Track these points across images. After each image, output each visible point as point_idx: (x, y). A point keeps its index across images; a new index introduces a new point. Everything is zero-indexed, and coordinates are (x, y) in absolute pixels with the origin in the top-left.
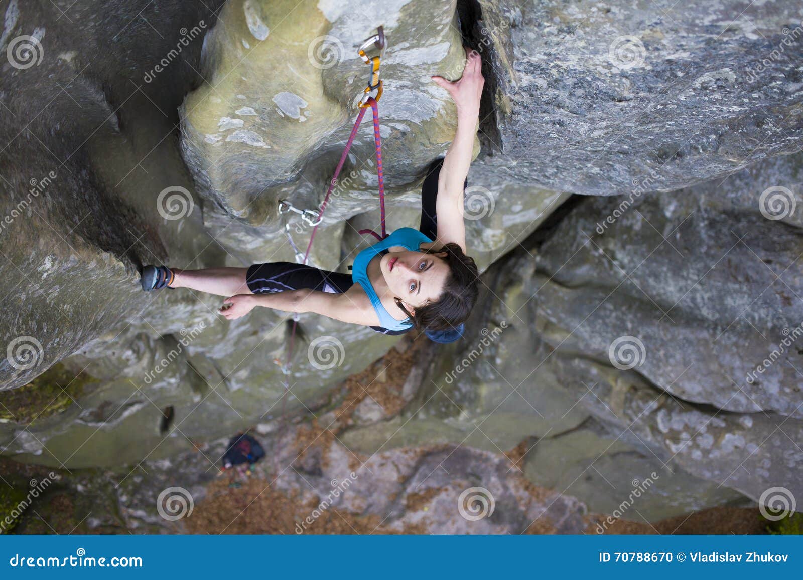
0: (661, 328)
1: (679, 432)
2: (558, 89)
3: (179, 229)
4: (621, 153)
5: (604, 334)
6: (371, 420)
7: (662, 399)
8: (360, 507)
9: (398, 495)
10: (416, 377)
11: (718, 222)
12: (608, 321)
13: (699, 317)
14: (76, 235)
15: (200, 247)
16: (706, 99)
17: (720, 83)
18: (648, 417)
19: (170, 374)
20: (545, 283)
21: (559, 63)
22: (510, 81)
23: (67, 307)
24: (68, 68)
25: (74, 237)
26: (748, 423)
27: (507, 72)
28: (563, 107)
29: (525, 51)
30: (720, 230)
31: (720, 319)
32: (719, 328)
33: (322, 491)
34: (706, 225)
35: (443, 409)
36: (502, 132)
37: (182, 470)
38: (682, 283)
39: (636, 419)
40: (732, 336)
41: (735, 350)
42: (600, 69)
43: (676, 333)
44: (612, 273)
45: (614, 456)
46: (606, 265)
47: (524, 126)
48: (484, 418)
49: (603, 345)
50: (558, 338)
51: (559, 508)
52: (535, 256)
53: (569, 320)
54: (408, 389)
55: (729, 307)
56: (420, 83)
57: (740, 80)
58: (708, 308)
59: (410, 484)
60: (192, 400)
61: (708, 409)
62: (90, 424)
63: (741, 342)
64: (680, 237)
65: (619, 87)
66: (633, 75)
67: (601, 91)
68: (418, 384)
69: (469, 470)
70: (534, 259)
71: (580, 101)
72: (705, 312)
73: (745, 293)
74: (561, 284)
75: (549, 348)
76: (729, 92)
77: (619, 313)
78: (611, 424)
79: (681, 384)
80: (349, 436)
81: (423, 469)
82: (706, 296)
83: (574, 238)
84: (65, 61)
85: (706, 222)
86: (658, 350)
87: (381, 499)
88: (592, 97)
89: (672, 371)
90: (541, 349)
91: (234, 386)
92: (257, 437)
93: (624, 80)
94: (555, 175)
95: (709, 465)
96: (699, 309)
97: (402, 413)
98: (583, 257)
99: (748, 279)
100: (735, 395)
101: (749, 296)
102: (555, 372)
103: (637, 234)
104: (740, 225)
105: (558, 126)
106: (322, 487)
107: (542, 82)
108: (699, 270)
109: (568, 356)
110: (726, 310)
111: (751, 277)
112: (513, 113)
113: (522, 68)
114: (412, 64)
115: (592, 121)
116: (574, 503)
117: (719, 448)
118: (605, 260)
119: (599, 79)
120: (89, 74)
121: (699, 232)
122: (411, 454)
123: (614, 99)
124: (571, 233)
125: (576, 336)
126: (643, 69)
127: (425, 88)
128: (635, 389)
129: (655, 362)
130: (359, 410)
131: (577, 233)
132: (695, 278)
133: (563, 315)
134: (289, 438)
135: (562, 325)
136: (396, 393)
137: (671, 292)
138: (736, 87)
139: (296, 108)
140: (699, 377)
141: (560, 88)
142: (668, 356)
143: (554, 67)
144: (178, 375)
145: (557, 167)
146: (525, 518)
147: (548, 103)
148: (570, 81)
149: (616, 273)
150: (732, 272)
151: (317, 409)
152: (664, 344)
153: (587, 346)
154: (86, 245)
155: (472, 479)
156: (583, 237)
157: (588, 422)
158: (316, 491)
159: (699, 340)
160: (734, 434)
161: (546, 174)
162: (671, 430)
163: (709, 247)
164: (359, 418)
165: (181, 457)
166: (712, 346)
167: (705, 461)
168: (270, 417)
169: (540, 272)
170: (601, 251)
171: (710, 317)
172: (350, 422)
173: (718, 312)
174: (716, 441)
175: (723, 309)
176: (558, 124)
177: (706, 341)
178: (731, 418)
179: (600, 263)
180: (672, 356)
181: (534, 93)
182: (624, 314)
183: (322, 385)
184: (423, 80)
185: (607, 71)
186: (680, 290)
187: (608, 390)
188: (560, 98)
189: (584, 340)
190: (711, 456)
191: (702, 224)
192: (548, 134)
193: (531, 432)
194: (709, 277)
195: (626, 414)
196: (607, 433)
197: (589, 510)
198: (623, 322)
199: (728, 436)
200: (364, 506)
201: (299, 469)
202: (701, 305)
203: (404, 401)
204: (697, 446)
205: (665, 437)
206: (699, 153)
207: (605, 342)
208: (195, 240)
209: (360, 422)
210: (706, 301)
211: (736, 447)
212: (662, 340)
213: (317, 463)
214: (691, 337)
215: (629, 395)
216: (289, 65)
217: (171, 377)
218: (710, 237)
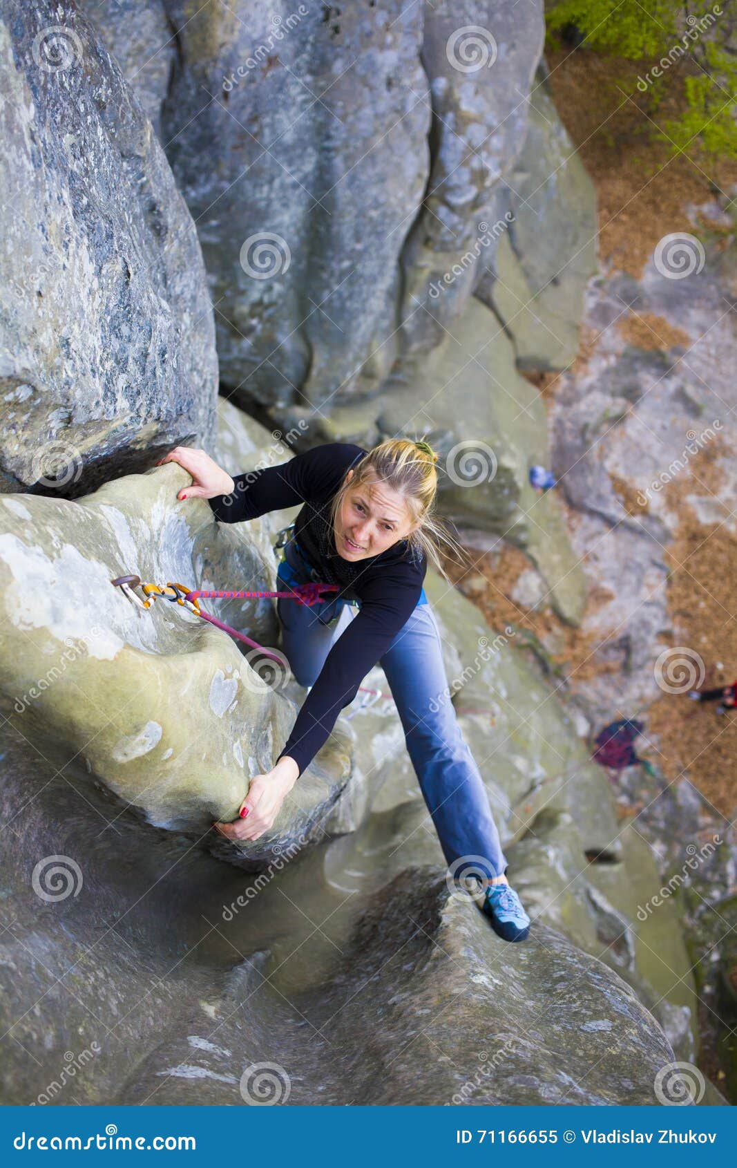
0: (341, 220)
1: (473, 172)
2: (127, 359)
3: (357, 874)
4: (166, 283)
5: (364, 295)
6: (540, 587)
7: (433, 202)
8: (659, 577)
9: (631, 529)
10: (470, 538)
11: (186, 174)
12: (346, 294)
13: (317, 174)
14: (432, 957)
15: (372, 846)
16: (96, 171)
17: (78, 154)
18: (460, 215)
19: (543, 859)
20: (312, 388)
21: (98, 359)
22: (126, 425)
23: (522, 956)
24: (223, 1008)
25: (436, 959)
26: (441, 83)
27: (114, 431)
28: (146, 349)
29: (94, 403)
30: (196, 168)
31: (315, 145)
32: (326, 144)
33: (648, 632)
34: (194, 189)
35: (506, 492)
36: (176, 437)
37: (662, 825)
38: (276, 205)
39: (467, 232)
40: (334, 125)
41: (351, 118)
42: (96, 305)
43: (344, 200)
44: (280, 302)
45: (518, 254)
46: (271, 311)
47: (171, 402)
48: (506, 436)
49: (379, 294)
50: (382, 357)
51: (603, 314)
52: (278, 410)
53: (355, 347)
54: (489, 545)
55: (296, 136)
56: (151, 541)
57: (70, 128)
58: (303, 164)
59: (613, 517)
60: (570, 825)
61: (435, 139)
62: (633, 954)
63: (339, 111)
64: (215, 218)
65: (112, 278)
66: (97, 261)
67: (121, 302)
68: (479, 533)
69: (578, 442)
70: (283, 410)
71: (136, 328)
72: (309, 166)
73: (273, 119)
74: (308, 366)
75: (396, 367)
76: (85, 141)
77: (333, 281)
78: (480, 264)
79: (410, 181)
80: (568, 611)
81: (591, 503)
82: (286, 169)
83: (243, 361)
84: (216, 1012)
85: (189, 189)
86: (371, 219)
87: (642, 551)
88: (129, 312)
89: (395, 196)
90: (400, 377)
91: (539, 772)
92: (596, 734)
93: (104, 272)
94: (200, 373)
95: (509, 124)
96: (306, 177)
97: (522, 546)
98: (268, 345)
99: (254, 119)
100: (410, 107)
101: (276, 112)
102: (425, 352)
103: (223, 278)
104: (184, 142)
105: (166, 356)
106: (643, 633)
107: (121, 381)
108: (255, 186)
109: (403, 340)
110: (301, 140)
111: (251, 114)
112: (158, 420)
113: (111, 408)
114: (135, 550)
115: (154, 311)
116: (592, 294)
117: (482, 115)
118: (266, 314)
119: (107, 306)
120: (220, 985)
121: (204, 196)
122: (574, 522)
123: (127, 283)
124: (238, 367)
125: (374, 334)
126: (88, 247)
127: (155, 533)
128: (427, 241)
129: (387, 221)
130: (531, 605)
131: (237, 359)
132: (266, 189)
133: (350, 356)
134: (588, 691)
135: (363, 354)
136: (497, 560)
137: (291, 217)
138: (79, 132)
139: (226, 685)
140: (395, 159)
141: (125, 355)
142: (377, 205)
143: (103, 366)
144: (543, 849)
145: (192, 370)
146: (625, 355)
147: (144, 371)
148: (116, 344)
149: (280, 295)
150: (248, 142)
151: (542, 662)
152: (362, 213)
153: (383, 316)
154: (442, 943)
155: (588, 436)
156: (240, 350)
157: (482, 295)
158: (651, 640)
159: (348, 168)
160: (460, 99)
161: (201, 385)
162: (472, 182)
163: (222, 178)
164: (542, 603)
165: (645, 830)
166: (351, 150)
167: (503, 131)
168: (566, 721)
169: (298, 398)
170: (254, 322)
171: (313, 159)
172: (548, 613)
173: (305, 149)
174: (475, 120)
175: (300, 143)
176: (163, 355)
177: (347, 158)
178: (440, 107)
179: (270, 320)
180: (376, 200)
181: (135, 390)
182: (332, 274)
183: (509, 659)
184: (148, 536)
185: (97, 296)
186: (285, 205)
187: (436, 276)
188: (136, 355)
189: (376, 322)
190: (495, 123)
191: (193, 194)
192: (174, 370)
193: (511, 369)
194: (261, 170)
195: (463, 248)
196: (492, 268)
197: (595, 273)
198: (343, 273)
199: (464, 107)
200: (655, 571)
201: (626, 668)
202: (301, 175)
203: (505, 548)
204: (486, 144)
205: (482, 189)
206: (148, 181)
207: (374, 293)
208: (366, 854)
209: (547, 600)
210: (293, 168)
211: (476, 93)
212: (357, 217)
213: (612, 646)
214: (344, 178)
215: (437, 247)
216: (182, 694)
217: (547, 857)
218: (208, 180)
